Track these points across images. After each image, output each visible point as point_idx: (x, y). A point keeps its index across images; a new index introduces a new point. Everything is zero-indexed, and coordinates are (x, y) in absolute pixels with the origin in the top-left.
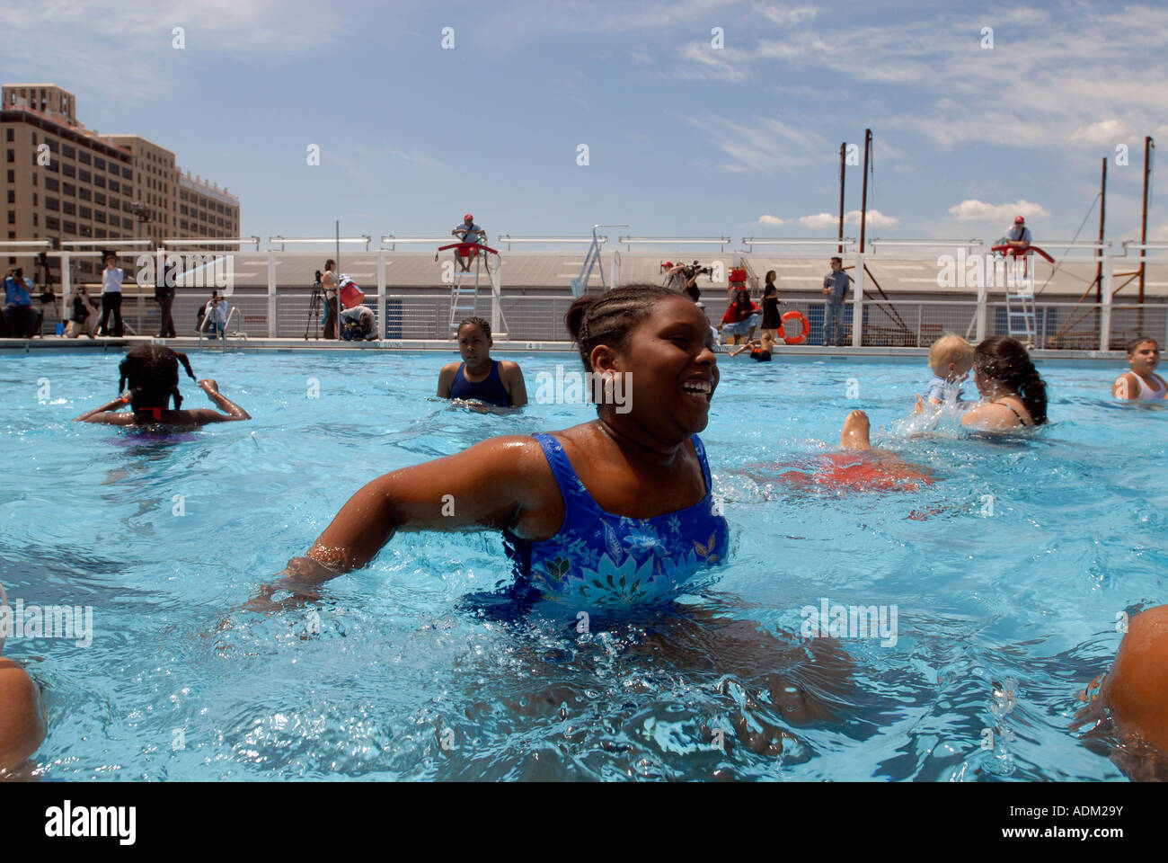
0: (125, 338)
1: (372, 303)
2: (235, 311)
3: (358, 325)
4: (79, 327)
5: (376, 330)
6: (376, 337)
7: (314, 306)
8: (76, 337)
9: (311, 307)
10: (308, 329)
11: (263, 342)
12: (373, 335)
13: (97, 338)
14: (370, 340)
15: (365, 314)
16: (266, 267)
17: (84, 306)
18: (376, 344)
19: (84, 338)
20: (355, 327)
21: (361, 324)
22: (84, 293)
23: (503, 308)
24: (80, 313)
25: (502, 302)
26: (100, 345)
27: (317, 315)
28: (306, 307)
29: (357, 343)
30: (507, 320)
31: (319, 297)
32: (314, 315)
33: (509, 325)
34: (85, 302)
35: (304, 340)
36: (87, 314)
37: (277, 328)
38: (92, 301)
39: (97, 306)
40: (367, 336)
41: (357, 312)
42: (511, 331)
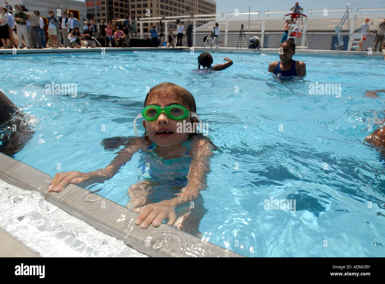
0: (182, 47)
1: (259, 36)
2: (215, 39)
3: (255, 43)
4: (170, 44)
5: (260, 45)
6: (260, 48)
7: (240, 37)
8: (169, 47)
9: (239, 37)
10: (238, 44)
11: (223, 49)
12: (259, 47)
13: (175, 47)
14: (258, 48)
15: (257, 40)
16: (225, 24)
17: (171, 38)
18: (260, 50)
19: (171, 47)
20: (253, 44)
21: (256, 43)
22: (171, 33)
23: (307, 37)
24: (170, 39)
25: (307, 35)
26: (176, 49)
27: (241, 39)
28: (238, 37)
29: (254, 50)
30: (308, 42)
31: (242, 34)
32: (240, 40)
33: (309, 44)
34: (172, 36)
35: (236, 48)
36: (172, 40)
37: (228, 44)
38: (174, 36)
39: (175, 37)
40: (258, 47)
41: (254, 39)
42: (309, 46)
